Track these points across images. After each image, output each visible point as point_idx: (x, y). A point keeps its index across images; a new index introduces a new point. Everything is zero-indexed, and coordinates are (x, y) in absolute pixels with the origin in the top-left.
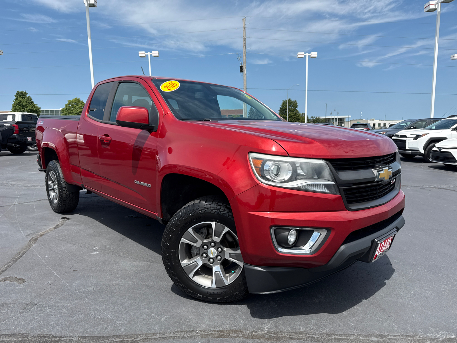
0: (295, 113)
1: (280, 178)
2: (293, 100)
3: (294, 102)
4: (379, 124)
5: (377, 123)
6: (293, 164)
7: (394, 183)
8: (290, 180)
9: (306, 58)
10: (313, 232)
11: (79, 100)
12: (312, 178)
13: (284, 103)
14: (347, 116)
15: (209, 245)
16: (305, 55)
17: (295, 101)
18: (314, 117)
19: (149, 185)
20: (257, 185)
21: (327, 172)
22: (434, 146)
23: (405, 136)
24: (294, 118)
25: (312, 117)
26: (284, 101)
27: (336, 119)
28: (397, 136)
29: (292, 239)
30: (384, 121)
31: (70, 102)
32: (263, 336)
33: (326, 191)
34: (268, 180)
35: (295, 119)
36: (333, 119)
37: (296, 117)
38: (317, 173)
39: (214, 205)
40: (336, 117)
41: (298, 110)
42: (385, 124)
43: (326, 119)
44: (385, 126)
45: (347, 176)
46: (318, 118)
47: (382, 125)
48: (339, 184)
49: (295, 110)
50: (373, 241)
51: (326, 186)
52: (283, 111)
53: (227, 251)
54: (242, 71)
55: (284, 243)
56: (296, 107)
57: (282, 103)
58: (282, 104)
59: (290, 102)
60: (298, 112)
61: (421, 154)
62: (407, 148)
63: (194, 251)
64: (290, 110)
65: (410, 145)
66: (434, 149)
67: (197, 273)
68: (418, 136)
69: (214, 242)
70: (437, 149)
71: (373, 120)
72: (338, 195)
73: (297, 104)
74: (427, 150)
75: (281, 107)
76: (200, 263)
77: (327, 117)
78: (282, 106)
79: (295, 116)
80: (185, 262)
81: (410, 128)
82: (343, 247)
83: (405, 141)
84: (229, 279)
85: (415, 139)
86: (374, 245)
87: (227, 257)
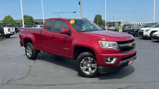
1: (106, 46)
2: (100, 15)
6: (109, 43)
7: (133, 47)
8: (108, 47)
10: (114, 58)
11: (10, 16)
12: (113, 46)
13: (96, 16)
14: (122, 21)
15: (88, 63)
17: (101, 15)
19: (69, 49)
20: (101, 48)
21: (117, 45)
22: (153, 34)
23: (143, 30)
25: (108, 22)
27: (117, 22)
28: (140, 30)
29: (109, 60)
31: (6, 17)
32: (103, 83)
33: (116, 49)
34: (103, 47)
36: (116, 22)
38: (115, 45)
39: (89, 53)
40: (117, 21)
42: (137, 24)
43: (113, 22)
45: (121, 45)
46: (110, 22)
47: (136, 24)
48: (119, 47)
49: (100, 19)
50: (128, 61)
51: (116, 48)
52: (96, 19)
53: (93, 65)
54: (79, 4)
55: (107, 61)
56: (101, 17)
59: (98, 15)
60: (102, 20)
61: (149, 37)
62: (144, 35)
63: (84, 65)
64: (99, 19)
65: (145, 33)
66: (153, 35)
67: (85, 71)
68: (148, 30)
69: (89, 62)
70: (154, 35)
71: (133, 22)
72: (119, 50)
74: (151, 35)
76: (86, 68)
77: (114, 21)
78: (95, 17)
80: (82, 68)
81: (145, 27)
82: (121, 62)
83: (143, 32)
84: (93, 72)
85: (147, 31)
86: (128, 62)
87: (93, 66)
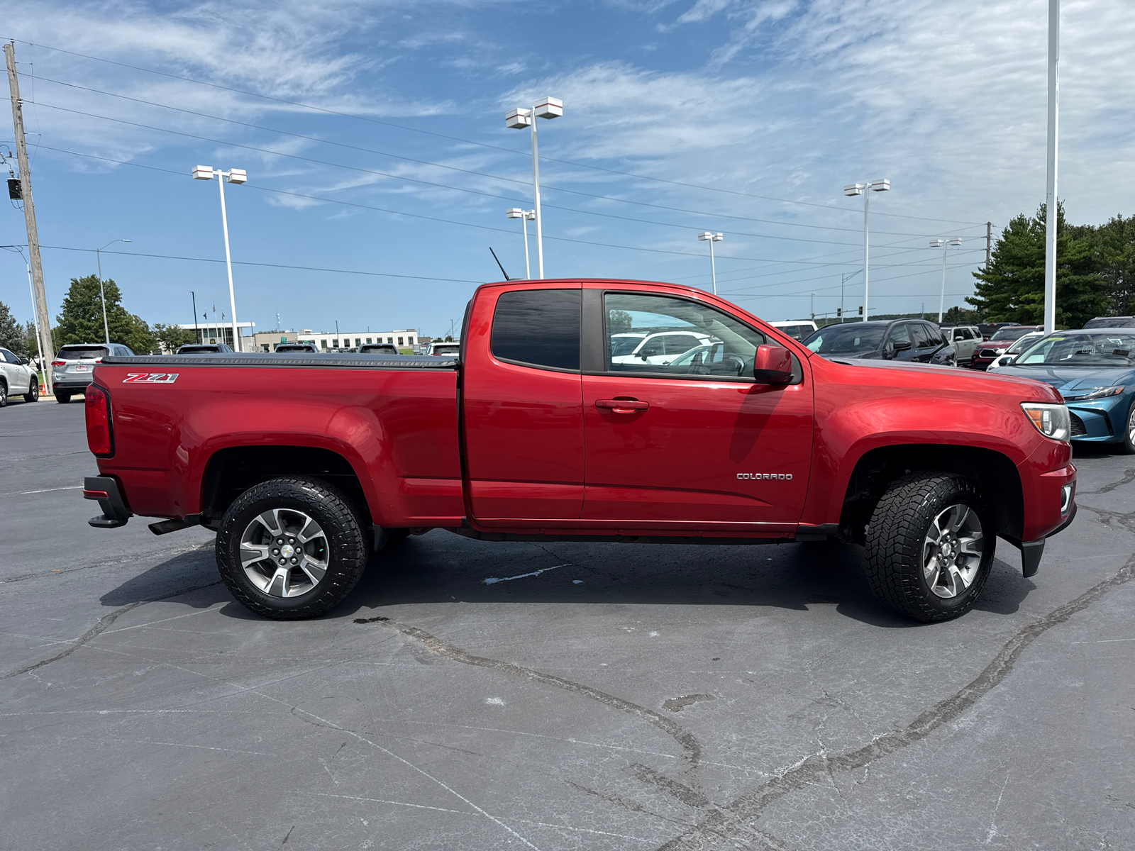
0: (116, 315)
2: (103, 278)
3: (108, 284)
4: (324, 343)
5: (317, 339)
9: (218, 180)
14: (248, 324)
15: (944, 540)
16: (215, 173)
17: (112, 282)
18: (164, 326)
20: (1045, 441)
24: (116, 327)
25: (158, 326)
26: (76, 281)
30: (336, 335)
35: (116, 332)
36: (212, 330)
37: (121, 326)
40: (221, 326)
41: (121, 306)
42: (336, 342)
44: (338, 346)
46: (173, 328)
47: (330, 345)
49: (113, 305)
52: (76, 307)
56: (118, 299)
57: (70, 286)
58: (70, 289)
59: (91, 285)
60: (124, 313)
71: (308, 333)
73: (117, 290)
75: (68, 297)
77: (199, 326)
78: (71, 295)
79: (119, 324)
